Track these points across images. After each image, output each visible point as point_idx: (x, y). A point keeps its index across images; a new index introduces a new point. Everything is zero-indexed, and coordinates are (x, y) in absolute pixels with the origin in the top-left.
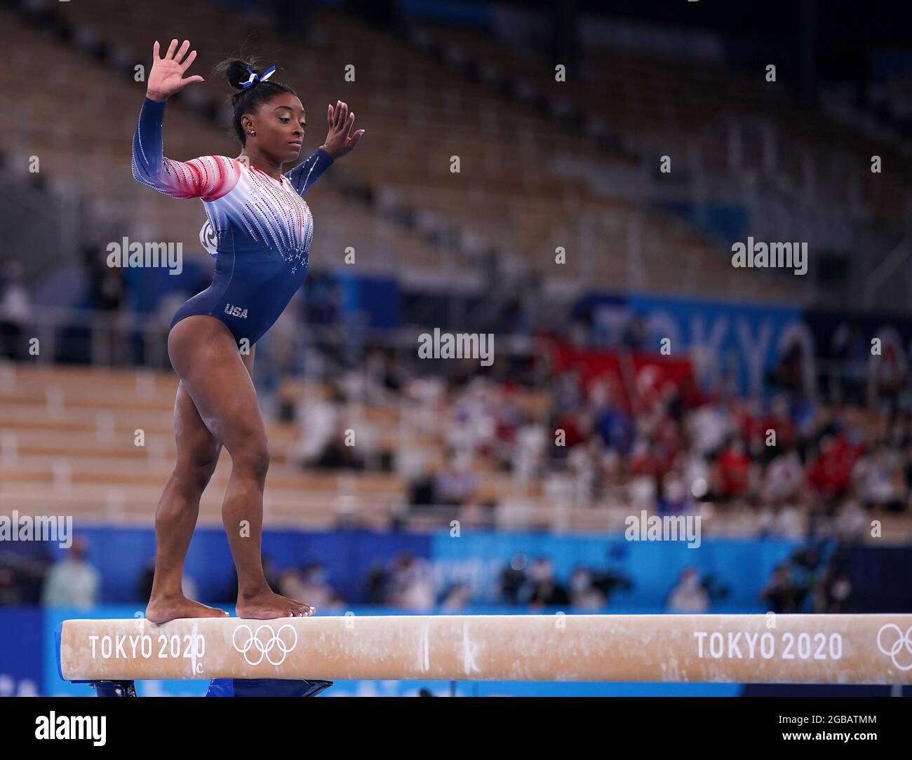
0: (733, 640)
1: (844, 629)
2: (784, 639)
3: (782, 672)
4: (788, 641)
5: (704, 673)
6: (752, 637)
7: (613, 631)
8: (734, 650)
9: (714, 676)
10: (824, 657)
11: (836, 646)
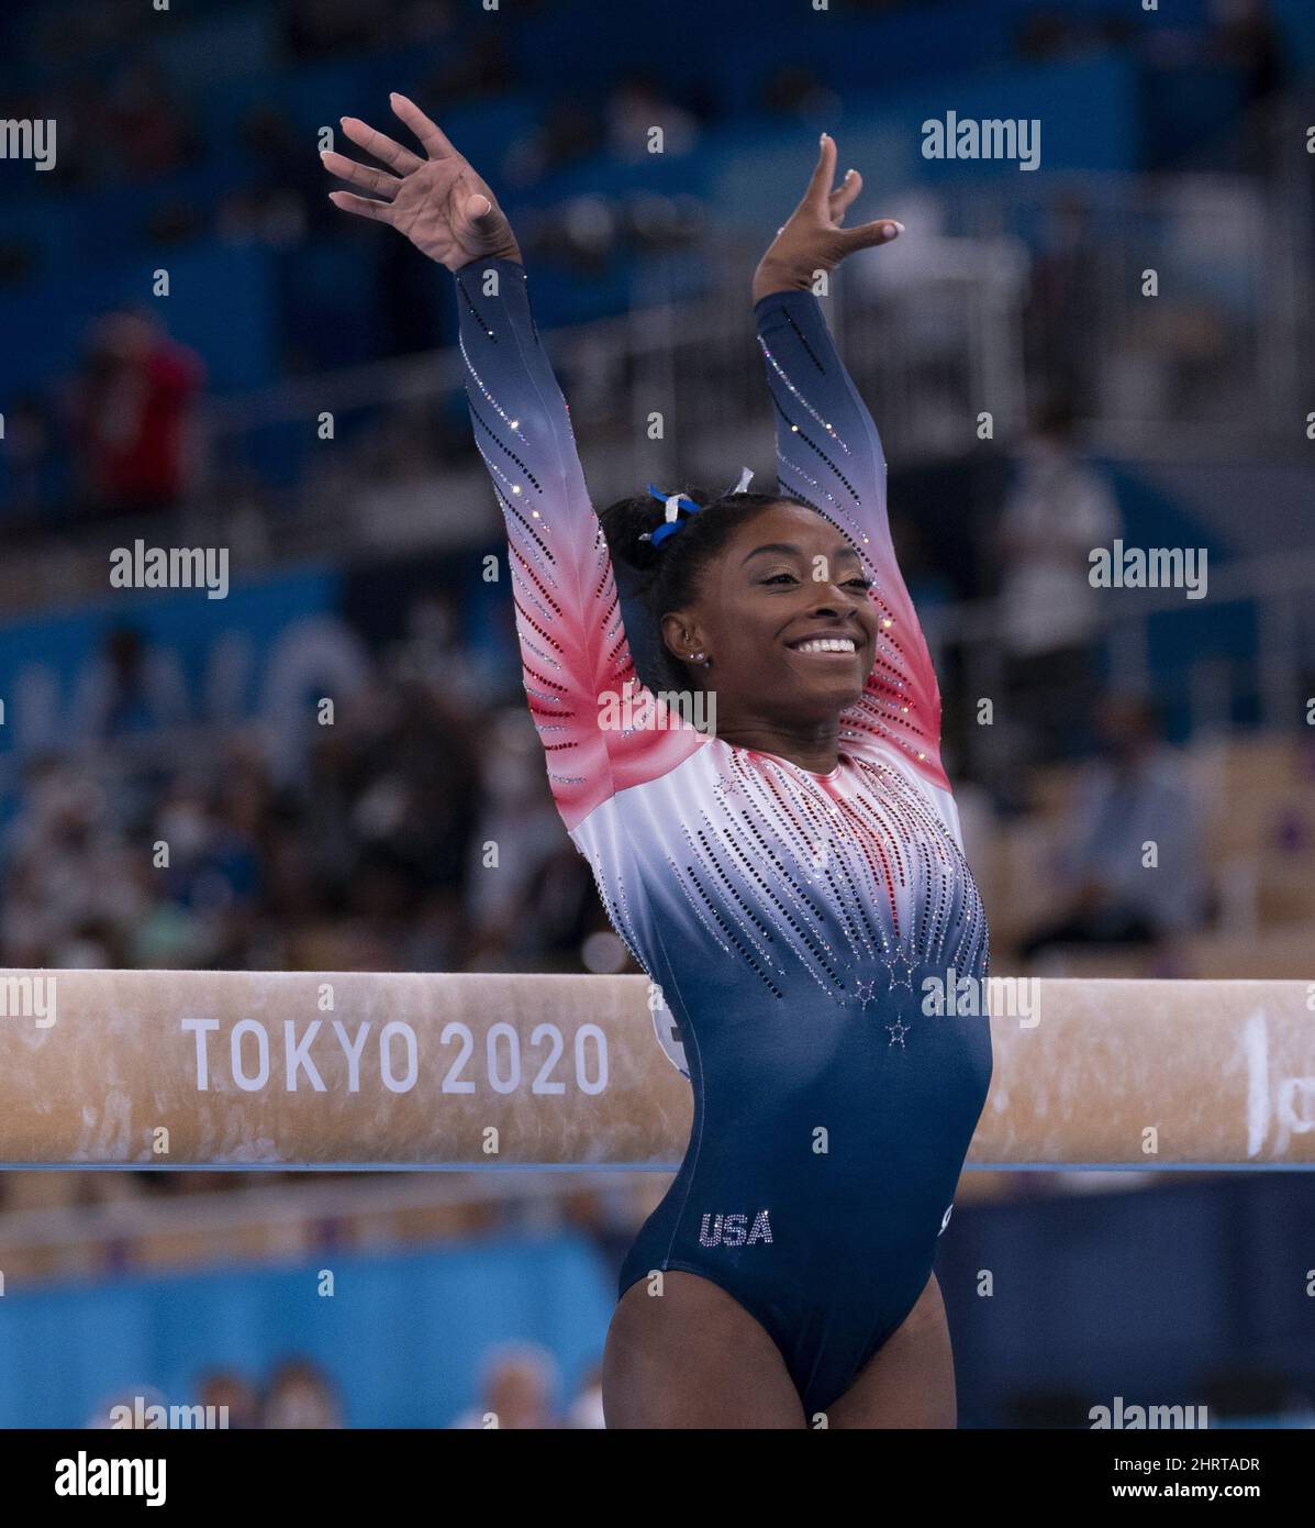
0: (298, 1042)
2: (445, 1039)
4: (458, 1044)
5: (209, 1134)
6: (353, 1042)
8: (301, 1067)
9: (239, 1141)
10: (558, 1089)
11: (591, 1059)
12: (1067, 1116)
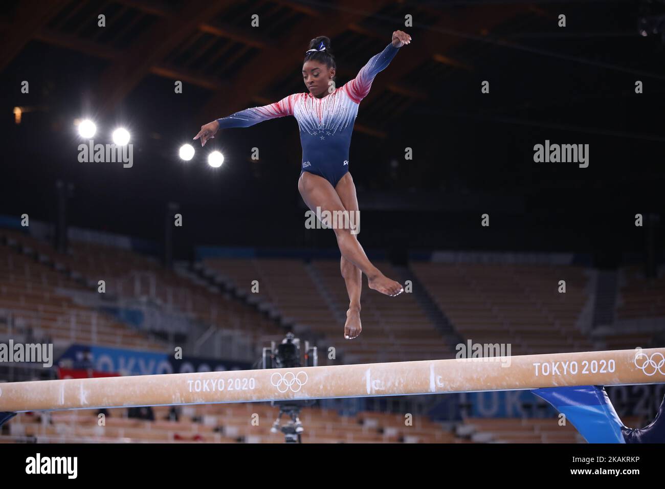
0: (205, 383)
1: (255, 376)
2: (229, 382)
3: (228, 396)
4: (230, 382)
5: (192, 398)
6: (214, 382)
7: (150, 382)
8: (206, 388)
10: (247, 389)
11: (252, 383)
12: (333, 388)
